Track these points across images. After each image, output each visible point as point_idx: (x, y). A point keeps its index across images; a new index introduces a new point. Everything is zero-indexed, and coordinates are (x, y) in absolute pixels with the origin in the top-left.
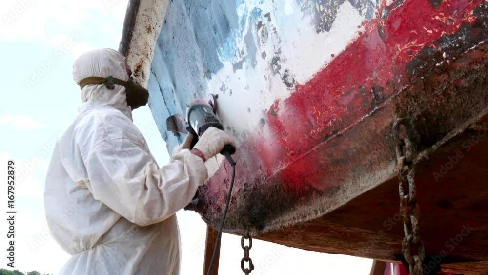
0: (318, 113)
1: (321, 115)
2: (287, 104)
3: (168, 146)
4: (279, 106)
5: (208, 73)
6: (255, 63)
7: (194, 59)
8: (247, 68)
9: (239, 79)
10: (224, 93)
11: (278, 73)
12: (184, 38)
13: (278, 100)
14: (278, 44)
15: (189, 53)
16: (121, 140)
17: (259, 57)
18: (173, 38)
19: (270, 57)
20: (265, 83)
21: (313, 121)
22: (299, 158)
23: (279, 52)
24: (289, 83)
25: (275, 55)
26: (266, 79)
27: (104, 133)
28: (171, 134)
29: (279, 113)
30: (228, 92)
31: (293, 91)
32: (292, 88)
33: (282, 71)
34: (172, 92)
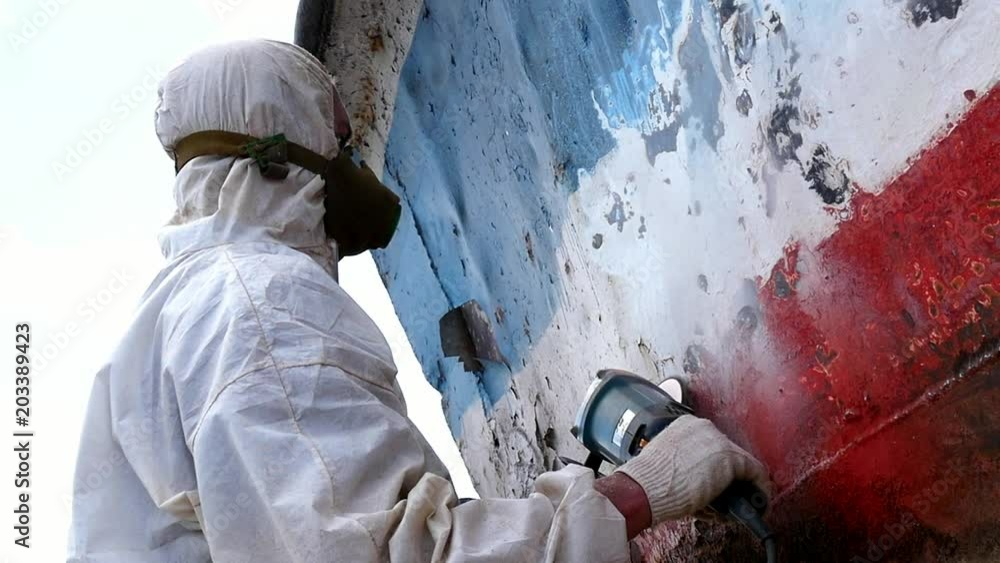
0: (929, 283)
1: (939, 289)
2: (825, 256)
3: (445, 405)
4: (801, 266)
5: (568, 167)
6: (716, 132)
7: (521, 125)
8: (692, 146)
9: (668, 181)
10: (621, 230)
11: (794, 157)
12: (487, 62)
13: (797, 246)
14: (788, 65)
15: (505, 106)
16: (314, 372)
17: (727, 111)
18: (453, 62)
19: (763, 108)
20: (753, 193)
21: (914, 309)
22: (873, 431)
23: (795, 90)
24: (829, 190)
25: (781, 102)
26: (755, 180)
27: (259, 343)
28: (455, 368)
29: (803, 289)
30: (631, 225)
31: (844, 215)
32: (841, 206)
33: (805, 153)
34: (456, 231)
